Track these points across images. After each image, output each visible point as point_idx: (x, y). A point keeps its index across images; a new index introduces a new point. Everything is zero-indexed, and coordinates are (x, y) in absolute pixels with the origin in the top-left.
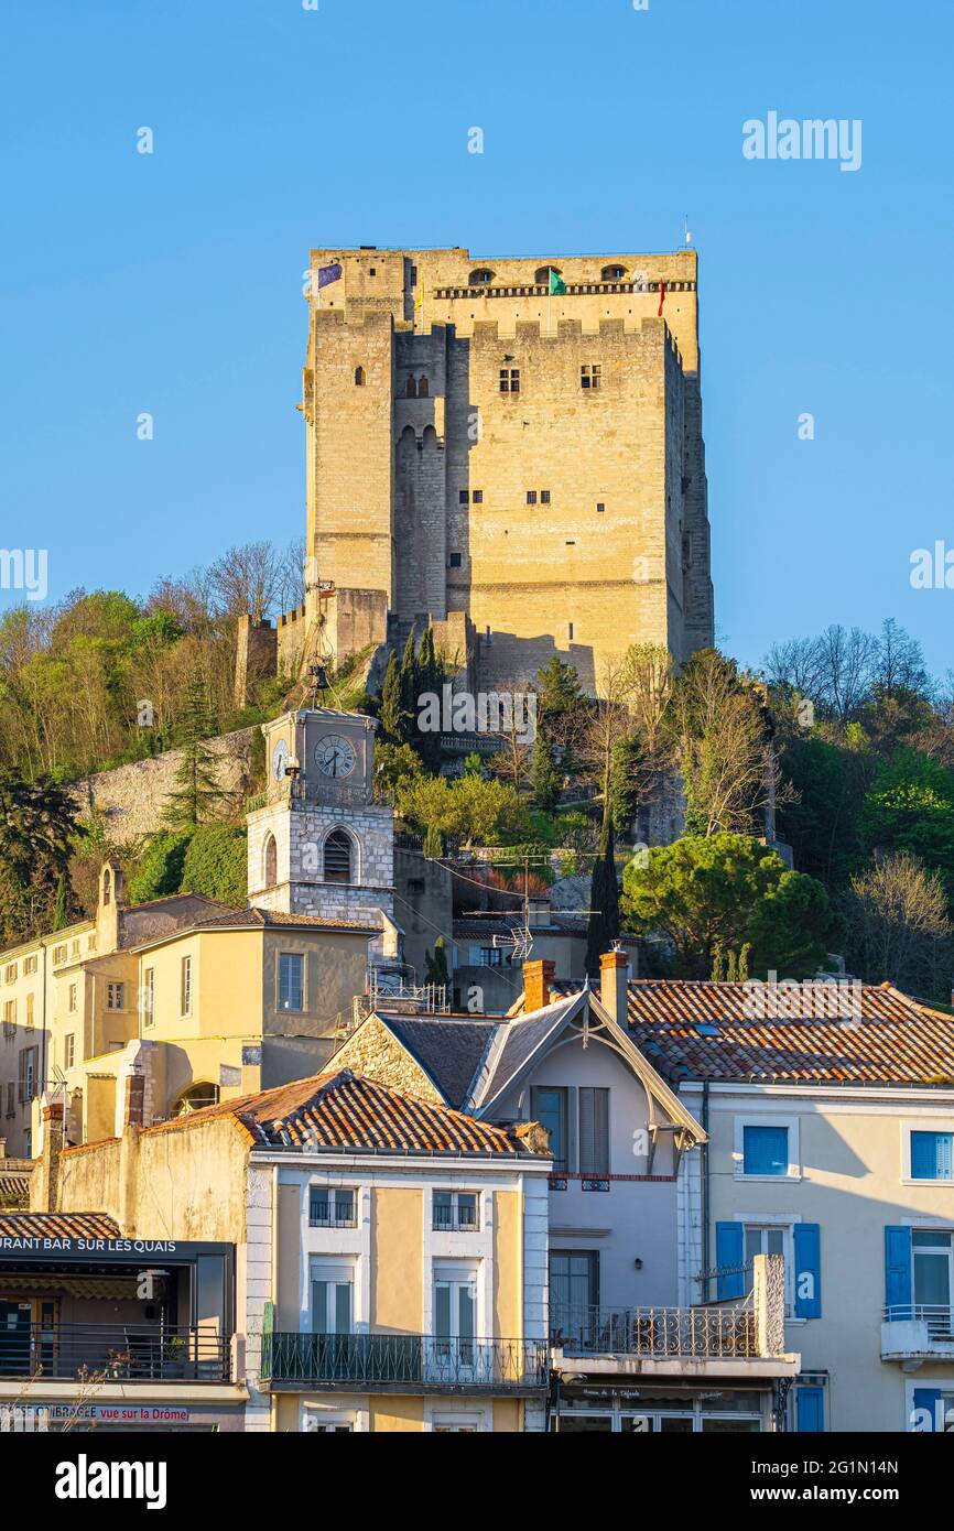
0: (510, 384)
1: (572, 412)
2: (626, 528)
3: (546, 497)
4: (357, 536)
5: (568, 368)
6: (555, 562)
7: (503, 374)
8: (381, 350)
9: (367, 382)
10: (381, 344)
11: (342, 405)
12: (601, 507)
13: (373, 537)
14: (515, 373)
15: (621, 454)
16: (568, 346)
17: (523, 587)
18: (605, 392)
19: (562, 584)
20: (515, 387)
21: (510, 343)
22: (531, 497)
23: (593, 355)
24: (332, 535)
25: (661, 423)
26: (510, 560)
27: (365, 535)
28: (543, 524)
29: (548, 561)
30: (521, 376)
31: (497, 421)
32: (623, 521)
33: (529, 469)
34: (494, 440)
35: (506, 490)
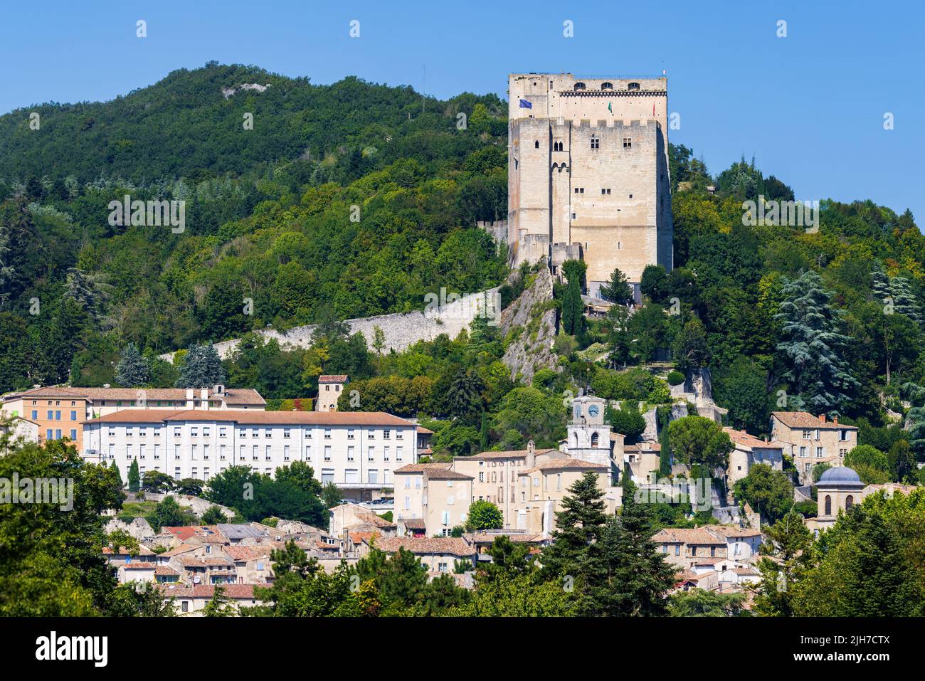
0: (595, 145)
1: (620, 157)
2: (640, 205)
3: (609, 191)
4: (535, 209)
5: (618, 140)
6: (612, 217)
7: (593, 141)
8: (544, 133)
9: (540, 147)
11: (529, 157)
12: (631, 196)
13: (542, 209)
14: (597, 141)
15: (639, 175)
16: (619, 129)
17: (600, 228)
18: (633, 149)
19: (615, 227)
20: (597, 146)
21: (595, 129)
22: (603, 191)
23: (628, 134)
24: (526, 208)
25: (655, 162)
26: (595, 217)
27: (539, 209)
28: (608, 202)
29: (610, 217)
30: (599, 142)
31: (590, 160)
32: (640, 202)
33: (602, 180)
34: (588, 168)
35: (593, 188)
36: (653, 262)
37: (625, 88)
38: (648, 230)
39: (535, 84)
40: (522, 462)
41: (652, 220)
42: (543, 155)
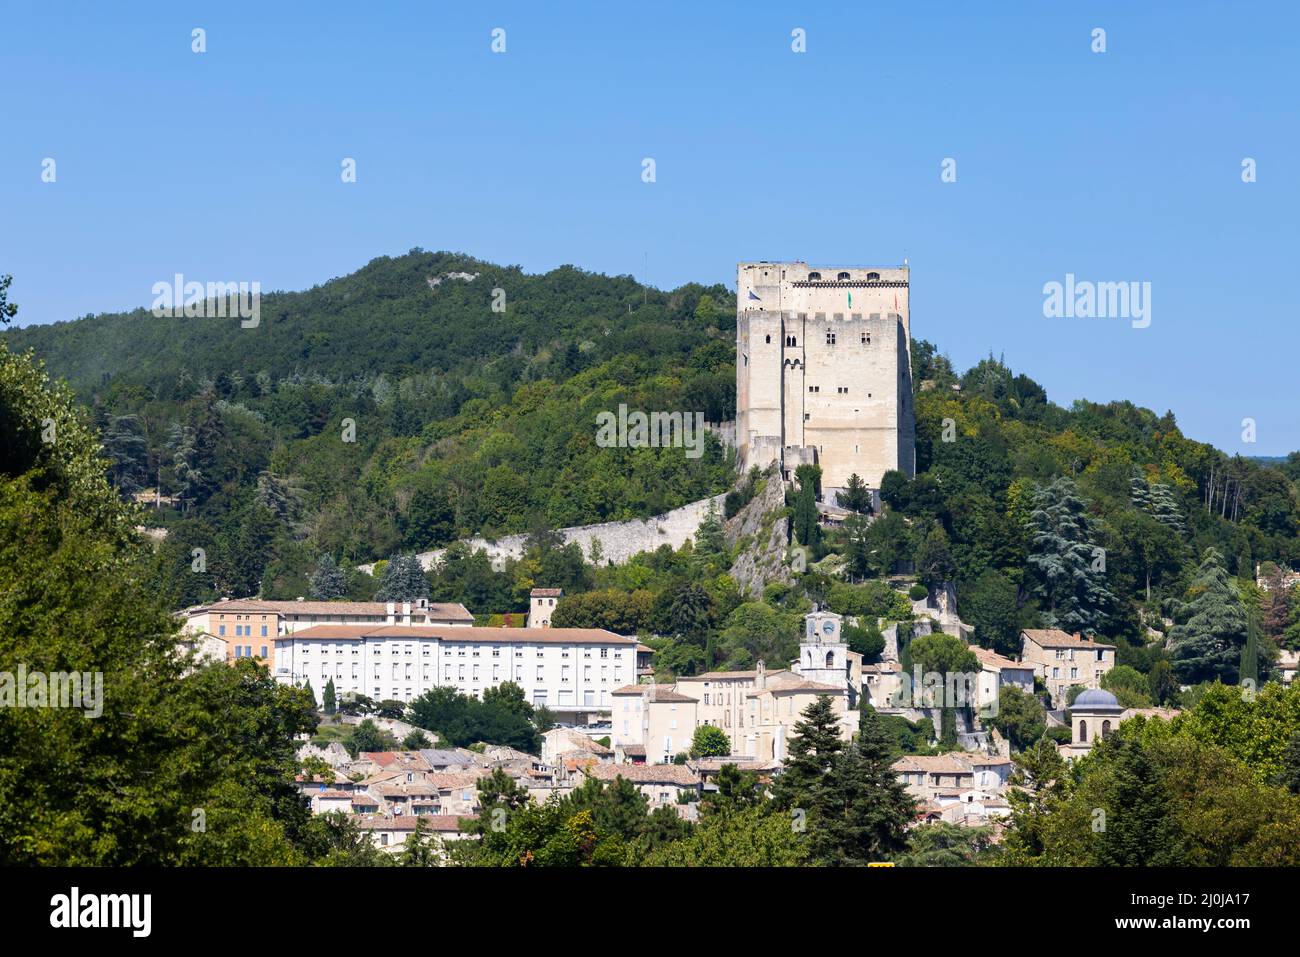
0: (831, 340)
1: (857, 353)
2: (880, 405)
3: (846, 390)
4: (766, 409)
5: (856, 335)
6: (850, 418)
7: (828, 336)
8: (776, 327)
9: (771, 341)
10: (776, 324)
11: (760, 352)
12: (870, 395)
13: (774, 410)
14: (833, 336)
15: (878, 373)
16: (856, 323)
17: (837, 430)
18: (873, 344)
19: (853, 429)
20: (834, 342)
21: (830, 322)
22: (840, 390)
23: (867, 329)
24: (756, 409)
25: (896, 359)
26: (831, 418)
27: (770, 409)
28: (845, 402)
29: (848, 418)
30: (836, 337)
31: (825, 356)
32: (879, 401)
33: (839, 378)
34: (824, 365)
35: (829, 387)
36: (894, 466)
37: (864, 278)
38: (887, 432)
39: (766, 274)
40: (751, 683)
41: (893, 422)
42: (775, 351)
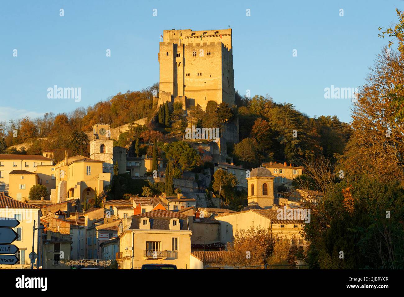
1: (205, 59)
2: (215, 80)
3: (201, 74)
4: (167, 82)
5: (205, 52)
6: (202, 86)
7: (194, 52)
8: (171, 49)
9: (169, 55)
10: (171, 48)
11: (164, 59)
12: (210, 76)
13: (169, 82)
15: (214, 66)
16: (205, 46)
17: (197, 91)
18: (211, 55)
19: (204, 90)
20: (196, 55)
21: (194, 47)
22: (198, 74)
23: (209, 49)
24: (162, 82)
25: (221, 60)
26: (195, 86)
28: (201, 79)
30: (196, 53)
31: (192, 61)
32: (214, 78)
33: (198, 70)
34: (192, 64)
35: (194, 73)
38: (218, 91)
39: (174, 34)
41: (220, 86)
42: (170, 59)
